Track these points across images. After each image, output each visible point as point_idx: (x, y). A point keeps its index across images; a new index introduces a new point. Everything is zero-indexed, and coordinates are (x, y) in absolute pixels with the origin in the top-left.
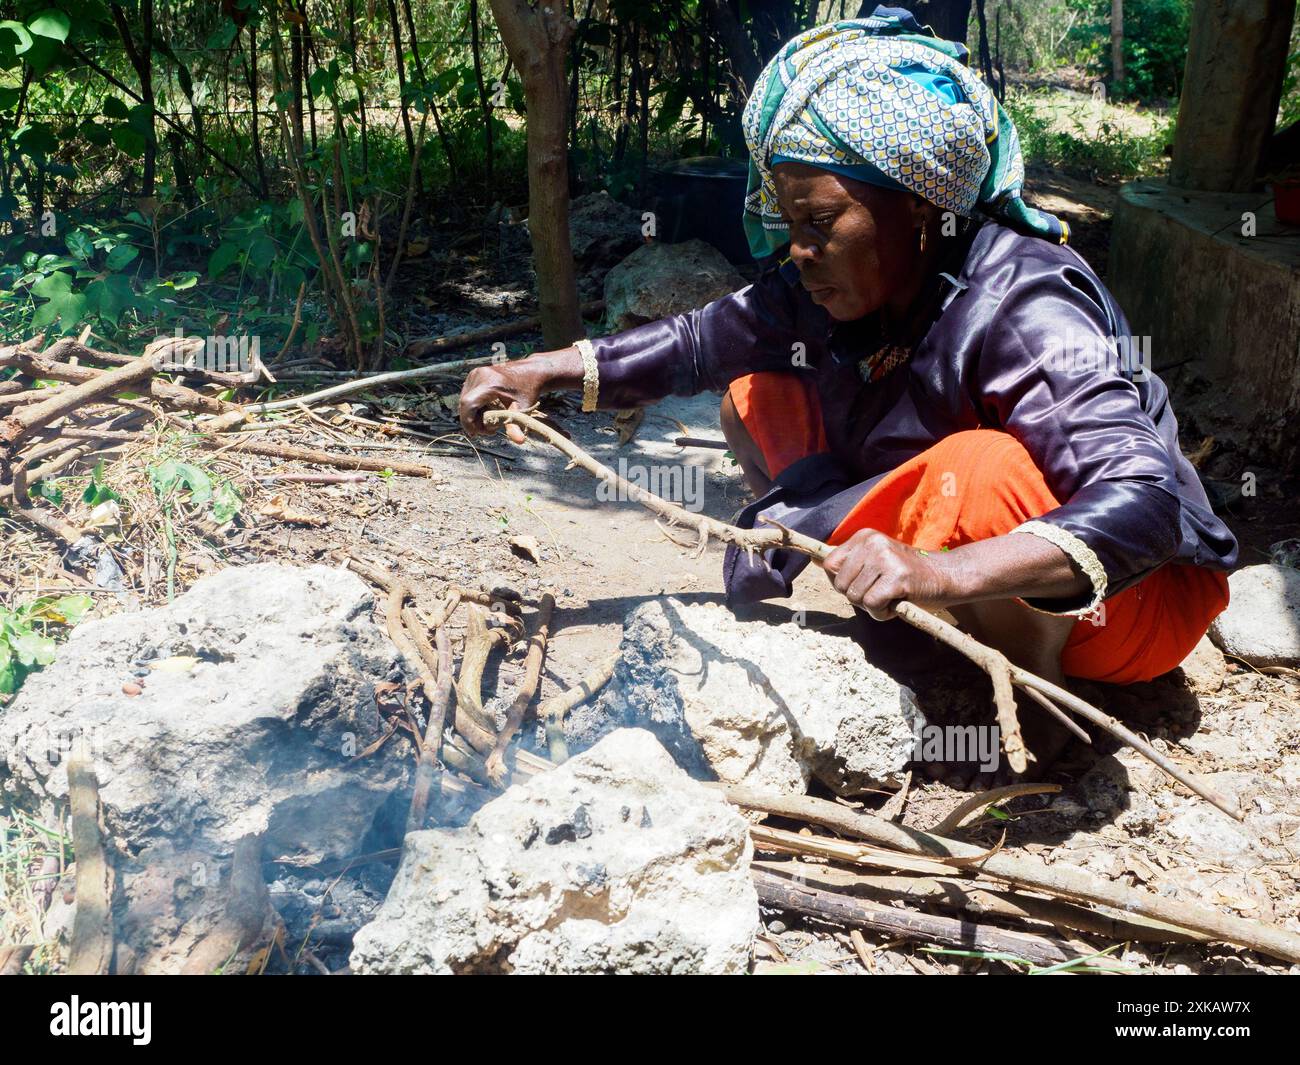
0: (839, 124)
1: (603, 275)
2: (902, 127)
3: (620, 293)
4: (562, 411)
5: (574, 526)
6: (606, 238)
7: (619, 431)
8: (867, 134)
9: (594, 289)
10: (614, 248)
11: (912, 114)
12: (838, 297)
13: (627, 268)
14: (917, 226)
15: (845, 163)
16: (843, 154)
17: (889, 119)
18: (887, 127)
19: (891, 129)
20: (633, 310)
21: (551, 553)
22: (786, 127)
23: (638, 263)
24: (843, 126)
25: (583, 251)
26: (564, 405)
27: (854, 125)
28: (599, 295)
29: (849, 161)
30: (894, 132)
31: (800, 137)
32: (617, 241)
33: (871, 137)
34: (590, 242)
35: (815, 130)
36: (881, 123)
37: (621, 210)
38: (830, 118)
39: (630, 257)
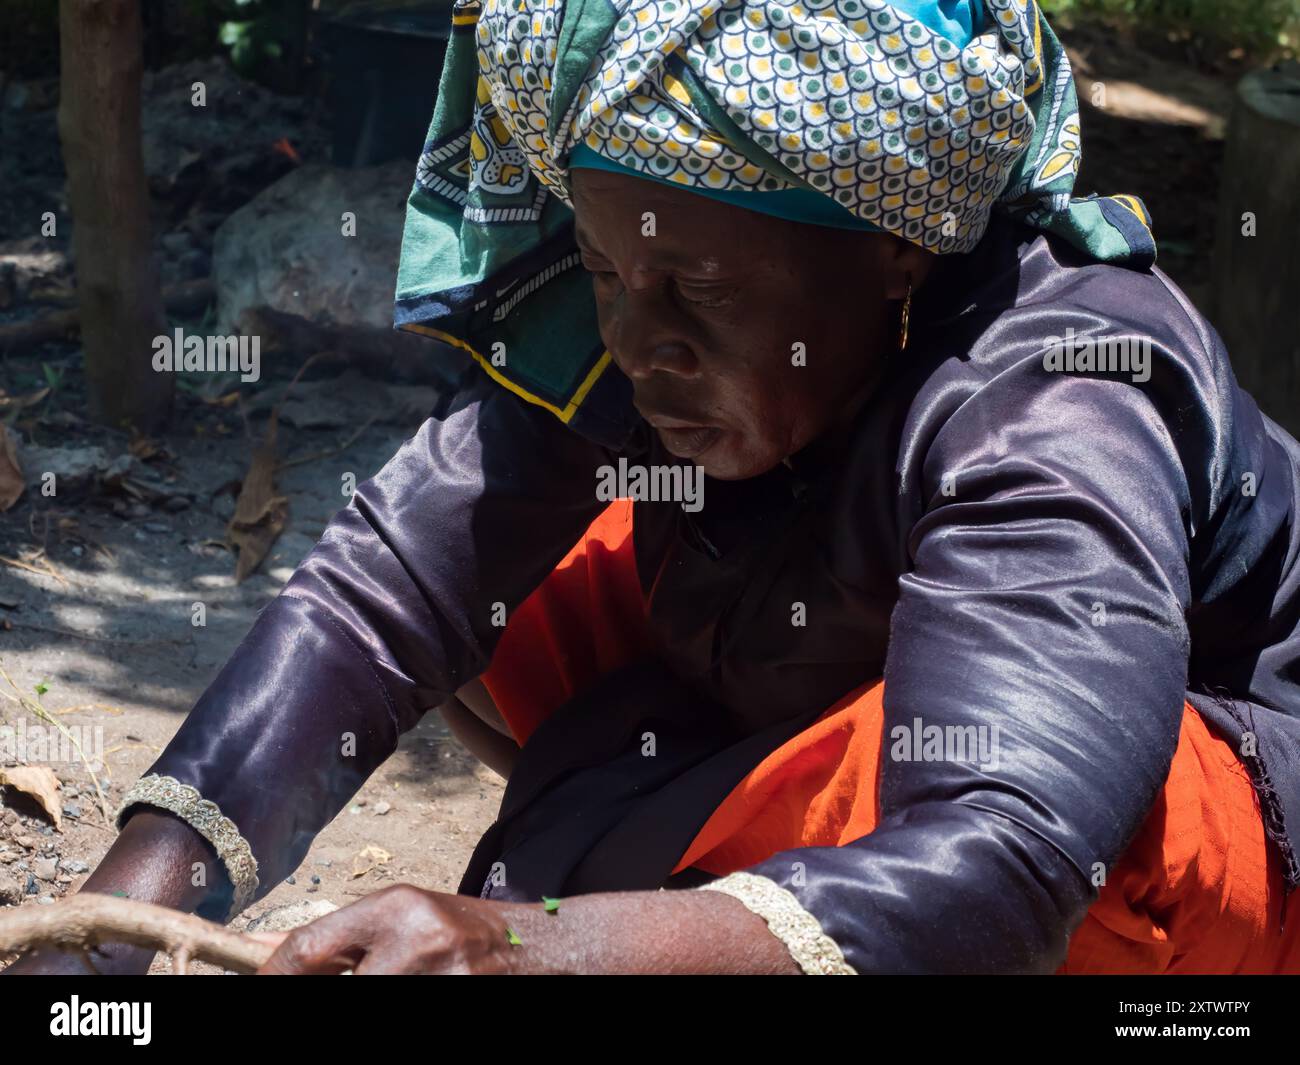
0: (757, 114)
1: (212, 228)
2: (889, 119)
3: (246, 265)
4: (120, 506)
5: (136, 746)
6: (218, 153)
7: (236, 549)
8: (817, 136)
9: (193, 254)
10: (237, 174)
11: (912, 90)
12: (725, 442)
13: (263, 214)
14: (892, 295)
15: (762, 188)
16: (759, 171)
17: (865, 104)
18: (860, 121)
19: (868, 125)
20: (273, 301)
21: (86, 803)
22: (624, 104)
23: (282, 203)
24: (767, 119)
25: (173, 179)
26: (124, 495)
27: (790, 117)
28: (201, 270)
29: (771, 184)
30: (876, 130)
31: (663, 133)
32: (244, 160)
33: (827, 141)
34: (188, 159)
35: (697, 120)
36: (849, 114)
37: (252, 96)
38: (735, 97)
39: (269, 192)
